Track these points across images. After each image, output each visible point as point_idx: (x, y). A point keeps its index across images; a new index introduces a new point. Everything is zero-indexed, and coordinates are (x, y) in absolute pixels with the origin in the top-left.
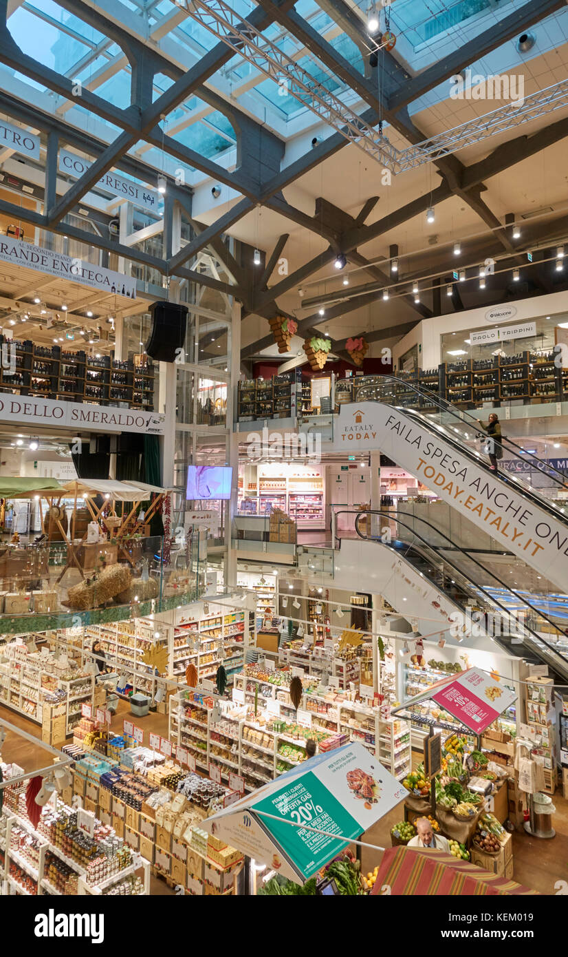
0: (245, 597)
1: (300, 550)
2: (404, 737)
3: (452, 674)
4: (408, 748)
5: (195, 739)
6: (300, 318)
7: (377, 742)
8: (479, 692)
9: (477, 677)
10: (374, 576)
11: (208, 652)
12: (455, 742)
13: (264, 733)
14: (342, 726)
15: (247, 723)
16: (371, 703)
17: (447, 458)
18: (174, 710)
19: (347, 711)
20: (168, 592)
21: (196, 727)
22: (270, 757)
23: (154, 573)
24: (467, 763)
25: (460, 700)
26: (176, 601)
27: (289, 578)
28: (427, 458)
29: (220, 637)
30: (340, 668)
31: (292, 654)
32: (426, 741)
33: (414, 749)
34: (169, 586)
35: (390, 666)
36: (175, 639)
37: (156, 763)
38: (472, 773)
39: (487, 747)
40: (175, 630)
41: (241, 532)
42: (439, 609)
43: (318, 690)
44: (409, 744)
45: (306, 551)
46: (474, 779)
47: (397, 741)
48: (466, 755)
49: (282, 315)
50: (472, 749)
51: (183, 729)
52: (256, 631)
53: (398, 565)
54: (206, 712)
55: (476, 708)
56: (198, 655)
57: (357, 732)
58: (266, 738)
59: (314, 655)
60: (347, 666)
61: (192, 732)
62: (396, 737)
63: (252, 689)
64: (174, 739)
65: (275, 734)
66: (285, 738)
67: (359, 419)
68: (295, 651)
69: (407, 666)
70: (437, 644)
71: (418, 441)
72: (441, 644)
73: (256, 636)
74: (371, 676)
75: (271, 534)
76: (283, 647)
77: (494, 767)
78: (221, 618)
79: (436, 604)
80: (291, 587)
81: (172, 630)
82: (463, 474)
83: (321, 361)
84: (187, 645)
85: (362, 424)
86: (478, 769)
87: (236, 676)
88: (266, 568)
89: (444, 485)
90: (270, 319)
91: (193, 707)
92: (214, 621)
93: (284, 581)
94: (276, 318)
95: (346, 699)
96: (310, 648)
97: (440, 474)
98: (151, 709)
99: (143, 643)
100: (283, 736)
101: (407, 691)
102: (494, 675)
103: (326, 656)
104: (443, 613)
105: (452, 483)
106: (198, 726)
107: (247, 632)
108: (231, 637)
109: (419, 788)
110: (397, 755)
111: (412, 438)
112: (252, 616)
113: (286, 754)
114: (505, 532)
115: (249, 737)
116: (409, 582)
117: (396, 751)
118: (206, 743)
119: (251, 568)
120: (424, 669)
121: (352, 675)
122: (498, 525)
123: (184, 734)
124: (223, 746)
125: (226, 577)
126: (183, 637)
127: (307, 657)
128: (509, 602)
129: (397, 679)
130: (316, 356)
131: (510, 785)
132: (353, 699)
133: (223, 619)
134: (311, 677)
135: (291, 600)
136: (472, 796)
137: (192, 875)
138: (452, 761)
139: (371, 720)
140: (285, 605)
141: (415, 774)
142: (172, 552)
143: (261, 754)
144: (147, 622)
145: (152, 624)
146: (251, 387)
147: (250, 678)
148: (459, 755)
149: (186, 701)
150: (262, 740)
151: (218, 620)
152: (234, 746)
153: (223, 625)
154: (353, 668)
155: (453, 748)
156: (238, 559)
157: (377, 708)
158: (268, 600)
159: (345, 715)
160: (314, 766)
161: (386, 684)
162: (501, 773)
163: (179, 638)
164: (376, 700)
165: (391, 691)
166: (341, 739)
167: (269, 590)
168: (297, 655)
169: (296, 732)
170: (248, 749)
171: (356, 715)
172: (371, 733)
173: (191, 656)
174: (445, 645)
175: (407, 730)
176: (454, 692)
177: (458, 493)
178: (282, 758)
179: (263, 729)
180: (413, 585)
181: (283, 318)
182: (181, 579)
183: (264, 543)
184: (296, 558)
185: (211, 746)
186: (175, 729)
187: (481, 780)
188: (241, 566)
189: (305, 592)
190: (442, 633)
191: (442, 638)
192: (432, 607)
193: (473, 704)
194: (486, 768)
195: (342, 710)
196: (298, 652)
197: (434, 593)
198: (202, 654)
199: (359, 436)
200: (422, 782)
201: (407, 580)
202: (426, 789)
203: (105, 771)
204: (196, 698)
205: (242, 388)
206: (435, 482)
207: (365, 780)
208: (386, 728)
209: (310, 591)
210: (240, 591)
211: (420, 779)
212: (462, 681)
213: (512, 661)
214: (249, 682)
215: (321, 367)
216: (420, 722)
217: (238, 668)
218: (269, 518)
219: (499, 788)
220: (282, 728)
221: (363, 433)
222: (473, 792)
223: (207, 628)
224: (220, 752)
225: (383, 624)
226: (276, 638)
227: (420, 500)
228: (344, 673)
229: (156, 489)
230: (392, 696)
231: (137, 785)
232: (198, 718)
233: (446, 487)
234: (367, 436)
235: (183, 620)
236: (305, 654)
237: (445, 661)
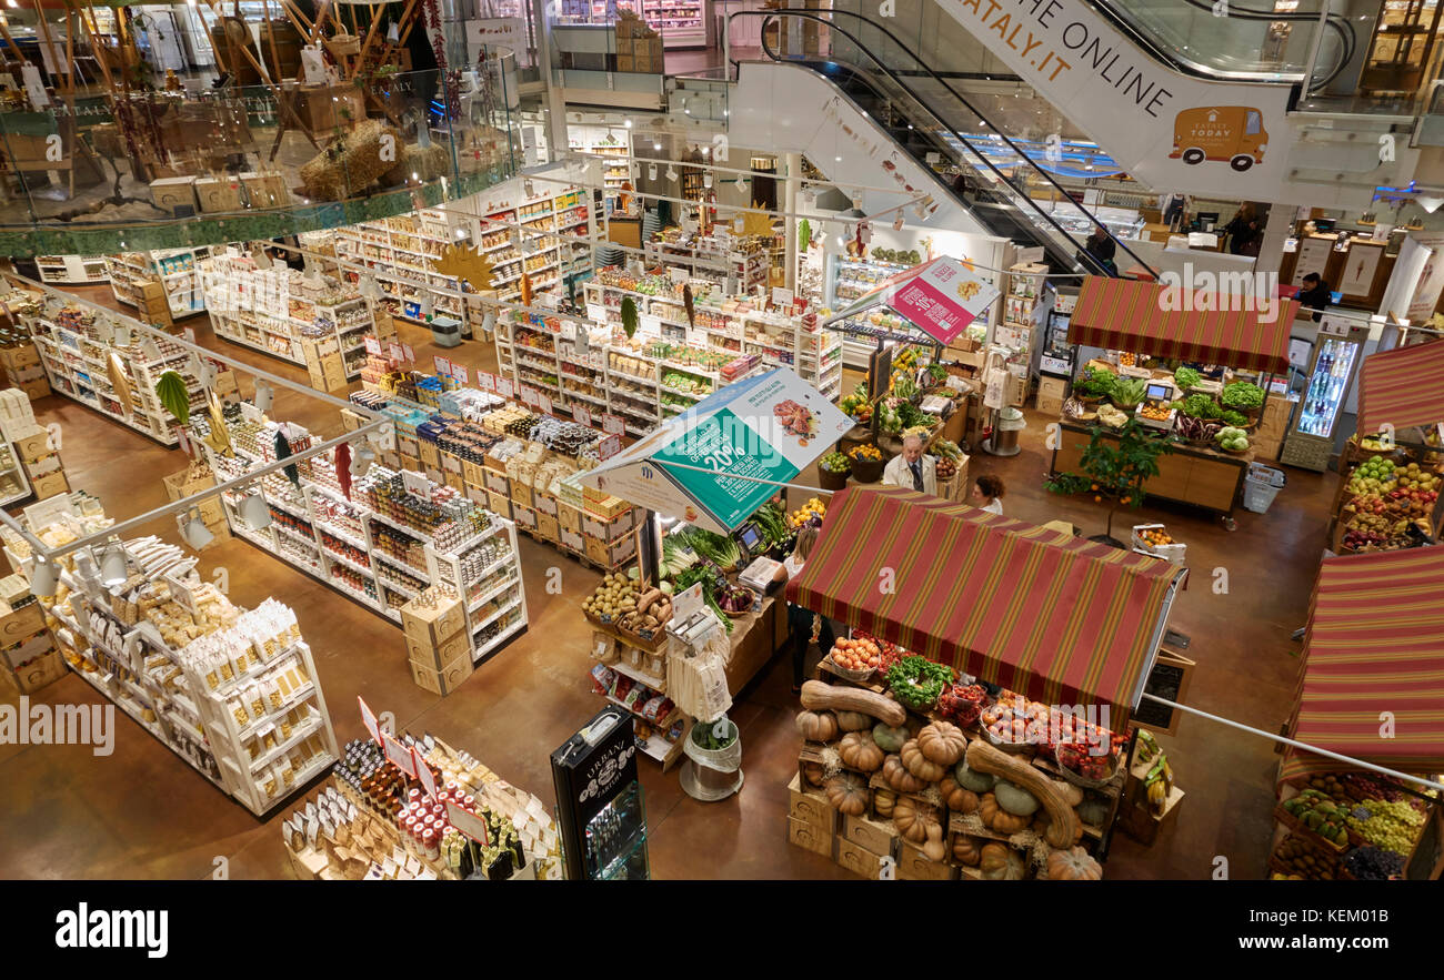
0: (587, 167)
1: (671, 84)
2: (833, 352)
3: (905, 267)
4: (837, 365)
5: (540, 373)
7: (796, 361)
8: (949, 290)
9: (946, 268)
10: (786, 123)
11: (537, 253)
12: (905, 355)
13: (640, 360)
14: (747, 344)
15: (614, 349)
16: (788, 312)
18: (502, 337)
19: (755, 324)
20: (466, 165)
21: (539, 357)
22: (651, 389)
24: (922, 380)
25: (923, 303)
27: (650, 133)
29: (552, 229)
30: (741, 266)
31: (666, 249)
32: (873, 358)
33: (845, 366)
34: (465, 155)
35: (814, 259)
36: (484, 236)
37: (493, 407)
38: (926, 391)
39: (948, 357)
40: (482, 222)
41: (568, 56)
42: (893, 172)
43: (710, 298)
44: (840, 361)
45: (680, 86)
46: (928, 398)
47: (823, 358)
48: (921, 371)
50: (927, 361)
51: (519, 361)
52: (606, 218)
53: (832, 105)
54: (551, 338)
55: (945, 311)
56: (521, 259)
57: (768, 350)
58: (644, 366)
59: (699, 248)
60: (749, 262)
61: (534, 364)
62: (823, 354)
63: (613, 302)
64: (508, 374)
65: (657, 361)
66: (672, 365)
68: (670, 245)
69: (839, 259)
70: (891, 225)
72: (898, 225)
73: (606, 224)
74: (782, 274)
75: (619, 58)
76: (651, 240)
77: (955, 382)
78: (550, 201)
79: (889, 165)
80: (658, 147)
81: (476, 223)
84: (505, 244)
86: (935, 385)
87: (586, 285)
88: (610, 117)
91: (529, 331)
92: (540, 206)
93: (642, 137)
95: (753, 308)
96: (693, 238)
98: (464, 337)
99: (434, 246)
100: (667, 363)
101: (838, 292)
102: (966, 263)
103: (717, 250)
104: (898, 177)
106: (540, 356)
107: (592, 220)
108: (569, 229)
109: (857, 414)
110: (822, 376)
112: (598, 195)
113: (673, 384)
114: (1012, 41)
115: (619, 366)
116: (849, 132)
117: (822, 370)
118: (556, 376)
119: (587, 117)
120: (864, 261)
121: (755, 274)
122: (1003, 29)
123: (521, 367)
124: (582, 380)
125: (549, 133)
126: (495, 233)
127: (688, 253)
128: (997, 156)
129: (825, 277)
131: (973, 401)
132: (763, 308)
133: (554, 202)
134: (699, 281)
135: (662, 170)
136: (926, 418)
137: (567, 529)
138: (901, 378)
139: (789, 334)
140: (653, 175)
141: (853, 398)
142: (462, 97)
143: (638, 387)
144: (434, 213)
145: (443, 217)
147: (608, 288)
148: (910, 370)
149: (519, 324)
150: (638, 368)
151: (547, 205)
152: (598, 379)
153: (555, 212)
154: (758, 265)
155: (903, 362)
156: (567, 104)
157: (799, 318)
158: (618, 168)
159: (751, 329)
160: (730, 401)
161: (807, 285)
162: (963, 388)
163: (489, 235)
164: (797, 307)
165: (815, 294)
166: (750, 362)
167: (618, 153)
168: (673, 251)
169: (686, 357)
170: (619, 381)
171: (766, 328)
172: (788, 350)
173: (512, 261)
174: (903, 227)
175: (838, 344)
176: (916, 292)
178: (668, 389)
179: (639, 354)
180: (856, 137)
183: (609, 75)
184: (665, 99)
185: (564, 379)
186: (509, 362)
187: (937, 398)
188: (571, 116)
189: (676, 154)
190: (900, 210)
191: (898, 217)
192: (883, 170)
193: (939, 307)
194: (944, 384)
195: (747, 324)
196: (675, 246)
197: (888, 148)
198: (528, 255)
200: (862, 407)
201: (846, 129)
202: (866, 414)
203: (422, 421)
204: (534, 320)
207: (798, 413)
208: (811, 344)
209: (685, 150)
210: (575, 157)
211: (859, 403)
212: (927, 277)
213: (995, 245)
214: (607, 292)
216: (853, 332)
217: (584, 273)
218: (613, 28)
219: (958, 405)
220: (666, 352)
222: (926, 413)
223: (530, 218)
224: (578, 387)
225: (809, 200)
226: (636, 226)
228: (745, 272)
230: (815, 300)
231: (471, 435)
232: (540, 346)
235: (491, 208)
236: (685, 248)
237: (898, 249)
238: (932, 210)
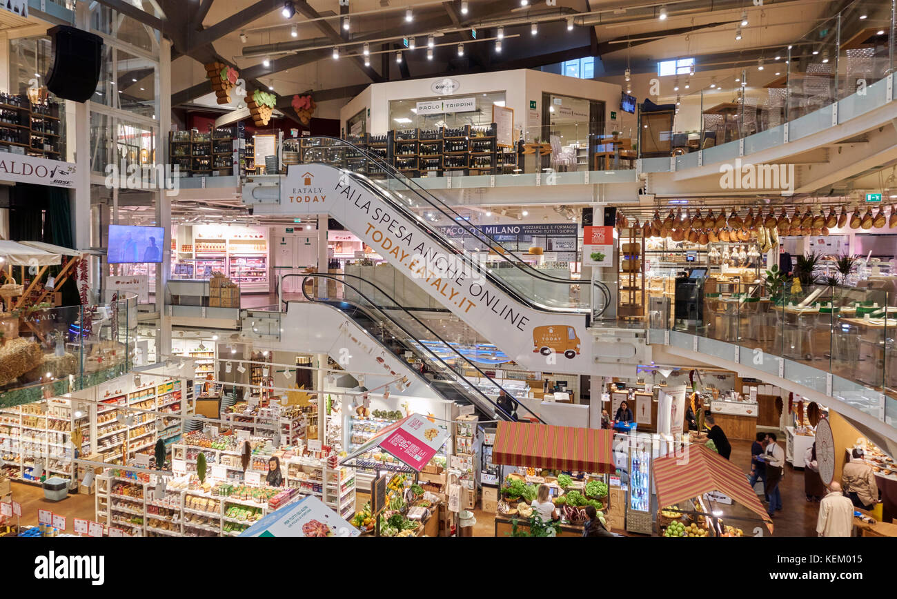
0: (183, 365)
1: (244, 314)
2: (349, 481)
3: (394, 421)
4: (353, 490)
5: (129, 516)
6: (241, 67)
7: (324, 490)
8: (420, 435)
9: (417, 422)
10: (319, 336)
11: (140, 424)
12: (396, 480)
13: (209, 499)
15: (190, 492)
16: (318, 455)
17: (394, 224)
18: (102, 490)
19: (295, 466)
20: (91, 366)
21: (129, 503)
22: (216, 521)
23: (70, 347)
24: (407, 497)
25: (403, 444)
26: (101, 375)
27: (230, 343)
28: (376, 223)
29: (153, 408)
30: (286, 426)
31: (236, 417)
32: (373, 484)
33: (358, 490)
34: (91, 360)
35: (336, 419)
36: (99, 414)
38: (411, 504)
39: (424, 479)
40: (98, 405)
41: (177, 297)
42: (383, 364)
43: (265, 449)
44: (354, 487)
45: (250, 315)
46: (412, 508)
47: (342, 487)
48: (406, 490)
49: (220, 60)
50: (410, 483)
51: (114, 507)
52: (194, 398)
53: (345, 325)
54: (141, 487)
55: (417, 449)
56: (128, 429)
57: (305, 484)
58: (212, 503)
59: (259, 416)
60: (293, 423)
61: (126, 509)
62: (342, 483)
63: (193, 457)
64: (102, 520)
65: (222, 498)
66: (233, 501)
67: (308, 182)
68: (239, 414)
69: (352, 418)
70: (382, 395)
71: (367, 206)
72: (386, 395)
73: (194, 403)
74: (316, 430)
75: (211, 300)
76: (226, 411)
77: (429, 496)
78: (154, 388)
79: (380, 360)
80: (234, 352)
81: (94, 406)
82: (409, 238)
83: (266, 117)
84: (114, 420)
85: (312, 187)
86: (416, 499)
87: (174, 446)
88: (203, 333)
89: (391, 250)
90: (207, 65)
91: (124, 483)
92: (146, 392)
93: (225, 345)
94: (214, 64)
95: (294, 454)
96: (255, 409)
97: (387, 239)
98: (70, 492)
99: (57, 423)
100: (230, 499)
101: (352, 440)
102: (430, 418)
103: (271, 416)
104: (386, 367)
105: (398, 247)
106: (131, 502)
107: (184, 400)
108: (166, 407)
109: (365, 525)
110: (342, 499)
111: (361, 203)
112: (190, 383)
113: (234, 515)
114: (444, 292)
115: (193, 505)
116: (356, 341)
117: (342, 495)
118: (142, 517)
119: (186, 334)
120: (368, 419)
121: (298, 431)
122: (438, 286)
123: (114, 512)
124: (162, 518)
125: (158, 345)
126: (108, 412)
127: (251, 419)
128: (442, 353)
129: (343, 430)
130: (260, 111)
131: (441, 508)
132: (301, 454)
133: (157, 389)
134: (257, 438)
135: (235, 366)
136: (411, 523)
138: (393, 496)
139: (319, 471)
140: (228, 369)
141: (362, 513)
142: (93, 323)
143: (205, 520)
144: (61, 400)
145: (68, 403)
146: (185, 139)
147: (191, 447)
148: (400, 490)
149: (117, 478)
151: (151, 391)
152: (175, 516)
154: (299, 425)
155: (395, 485)
156: (173, 326)
157: (325, 460)
158: (207, 365)
159: (292, 470)
160: (271, 525)
161: (332, 436)
162: (434, 500)
163: (104, 413)
164: (324, 452)
165: (337, 442)
166: (290, 493)
167: (207, 356)
168: (241, 419)
169: (244, 494)
170: (192, 516)
171: (304, 468)
172: (319, 482)
173: (119, 431)
174: (390, 396)
175: (353, 475)
176: (398, 437)
177: (403, 257)
178: (230, 520)
179: (209, 494)
180: (360, 344)
181: (222, 65)
182: (105, 351)
183: (204, 309)
184: (240, 323)
185: (148, 519)
186: (104, 509)
187: (418, 508)
188: (176, 333)
189: (247, 355)
190: (387, 386)
191: (386, 391)
192: (377, 363)
193: (414, 446)
194: (422, 498)
195: (291, 466)
196: (242, 415)
197: (379, 350)
198: (132, 427)
199: (307, 199)
200: (368, 520)
201: (353, 339)
202: (371, 525)
204: (129, 474)
205: (174, 140)
206: (382, 246)
207: (320, 529)
208: (334, 477)
209: (253, 353)
210: (175, 359)
211: (366, 517)
212: (405, 427)
213: (446, 405)
214: (189, 450)
215: (266, 123)
216: (364, 466)
217: (175, 437)
218: (208, 282)
219: (432, 512)
220: (230, 491)
221: (312, 196)
222: (411, 520)
223: (137, 401)
224: (159, 524)
225: (331, 382)
226: (217, 403)
227: (367, 263)
228: (290, 430)
229: (68, 252)
230: (337, 446)
232: (132, 494)
233: (393, 251)
234: (316, 199)
235: (108, 395)
236: (249, 416)
237: (388, 410)
238: (408, 385)
